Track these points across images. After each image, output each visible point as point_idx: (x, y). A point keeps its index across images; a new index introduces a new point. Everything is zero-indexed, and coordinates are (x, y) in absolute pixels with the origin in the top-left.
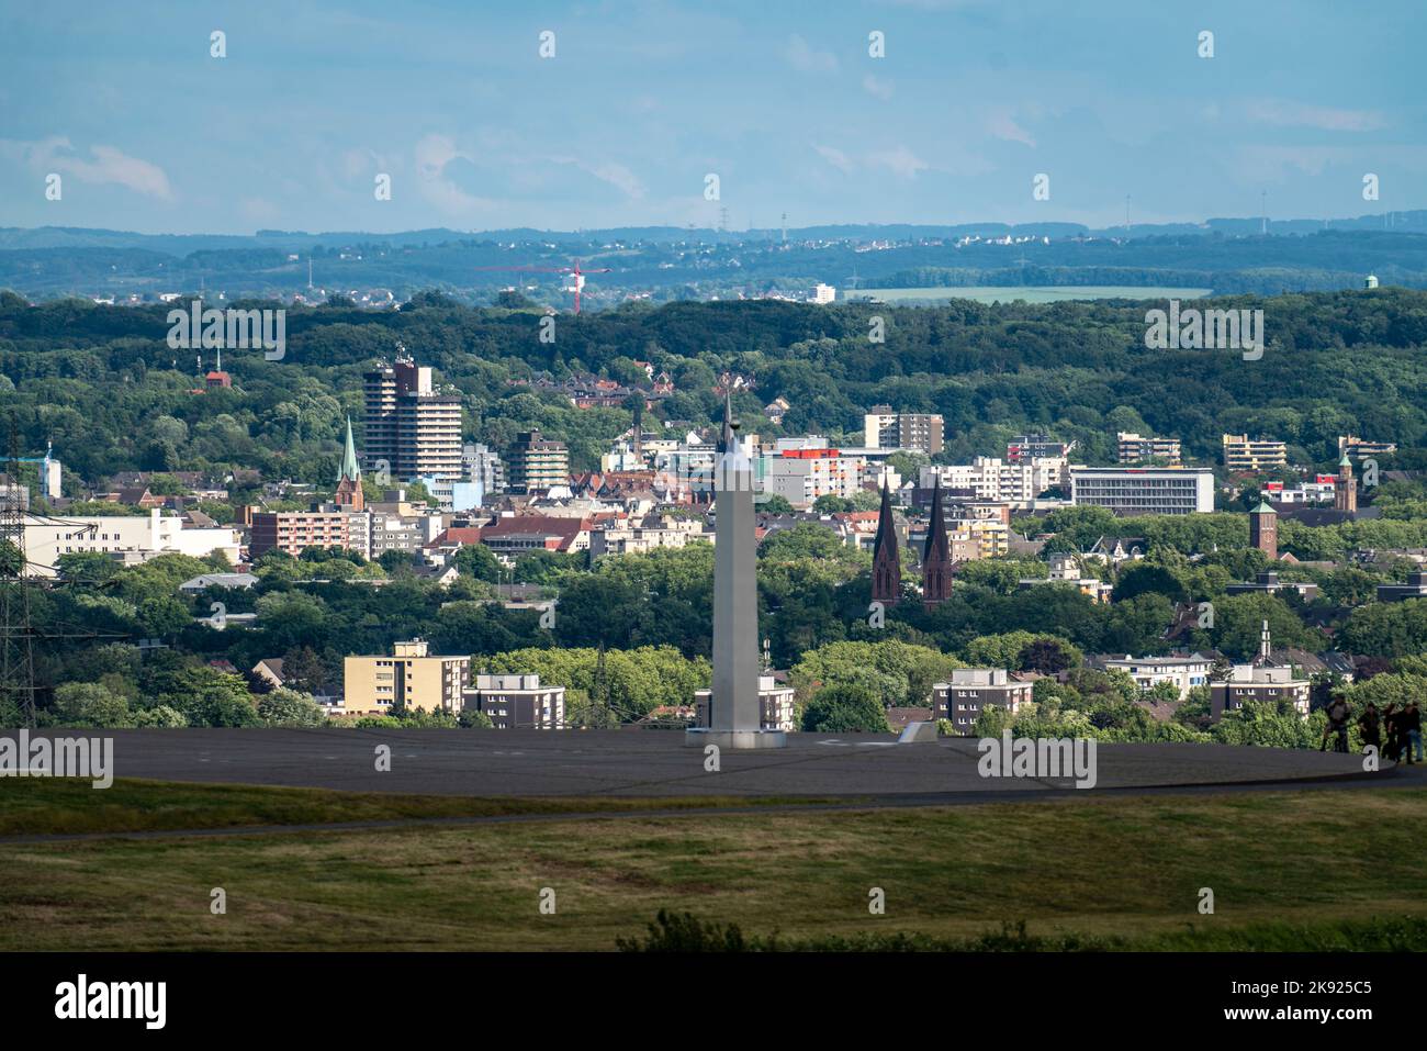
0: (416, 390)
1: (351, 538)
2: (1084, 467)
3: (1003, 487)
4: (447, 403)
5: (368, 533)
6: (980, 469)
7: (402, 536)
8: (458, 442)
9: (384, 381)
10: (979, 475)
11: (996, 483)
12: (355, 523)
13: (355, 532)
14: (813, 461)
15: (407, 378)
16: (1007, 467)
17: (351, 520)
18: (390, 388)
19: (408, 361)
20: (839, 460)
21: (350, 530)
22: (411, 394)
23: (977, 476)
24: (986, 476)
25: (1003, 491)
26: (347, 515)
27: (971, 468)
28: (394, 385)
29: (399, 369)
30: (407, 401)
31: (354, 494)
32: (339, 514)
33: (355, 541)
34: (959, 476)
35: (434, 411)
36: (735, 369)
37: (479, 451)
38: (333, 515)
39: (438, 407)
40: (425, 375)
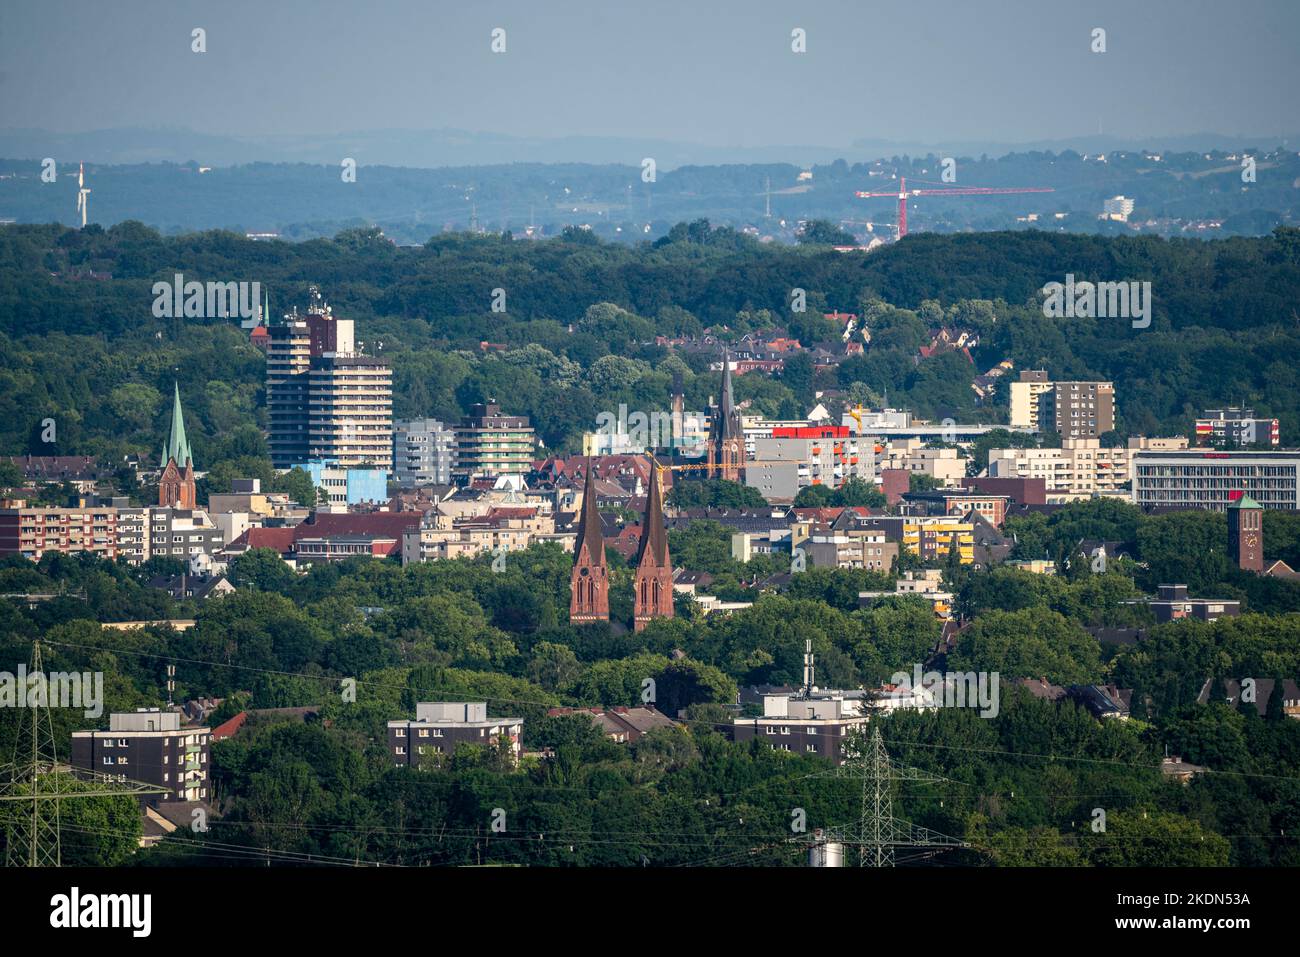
0: (334, 349)
1: (123, 541)
2: (1211, 450)
3: (1100, 476)
4: (374, 367)
5: (146, 534)
6: (1070, 453)
7: (194, 539)
8: (387, 417)
9: (294, 337)
10: (1069, 461)
11: (1091, 472)
12: (129, 522)
13: (128, 534)
14: (811, 441)
15: (323, 334)
16: (1106, 451)
17: (123, 518)
18: (304, 347)
19: (325, 312)
20: (848, 440)
21: (119, 530)
22: (326, 355)
23: (1064, 461)
24: (1077, 462)
25: (1100, 481)
26: (115, 510)
27: (1058, 451)
28: (308, 342)
29: (314, 321)
30: (321, 362)
31: (183, 484)
32: (104, 510)
33: (128, 545)
34: (1040, 462)
35: (355, 377)
36: (958, 325)
37: (430, 429)
38: (95, 511)
39: (361, 371)
40: (345, 330)
